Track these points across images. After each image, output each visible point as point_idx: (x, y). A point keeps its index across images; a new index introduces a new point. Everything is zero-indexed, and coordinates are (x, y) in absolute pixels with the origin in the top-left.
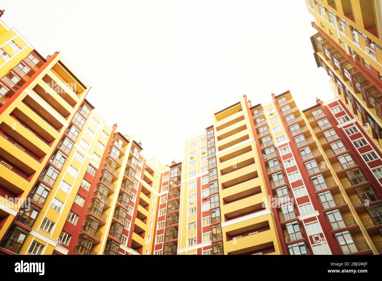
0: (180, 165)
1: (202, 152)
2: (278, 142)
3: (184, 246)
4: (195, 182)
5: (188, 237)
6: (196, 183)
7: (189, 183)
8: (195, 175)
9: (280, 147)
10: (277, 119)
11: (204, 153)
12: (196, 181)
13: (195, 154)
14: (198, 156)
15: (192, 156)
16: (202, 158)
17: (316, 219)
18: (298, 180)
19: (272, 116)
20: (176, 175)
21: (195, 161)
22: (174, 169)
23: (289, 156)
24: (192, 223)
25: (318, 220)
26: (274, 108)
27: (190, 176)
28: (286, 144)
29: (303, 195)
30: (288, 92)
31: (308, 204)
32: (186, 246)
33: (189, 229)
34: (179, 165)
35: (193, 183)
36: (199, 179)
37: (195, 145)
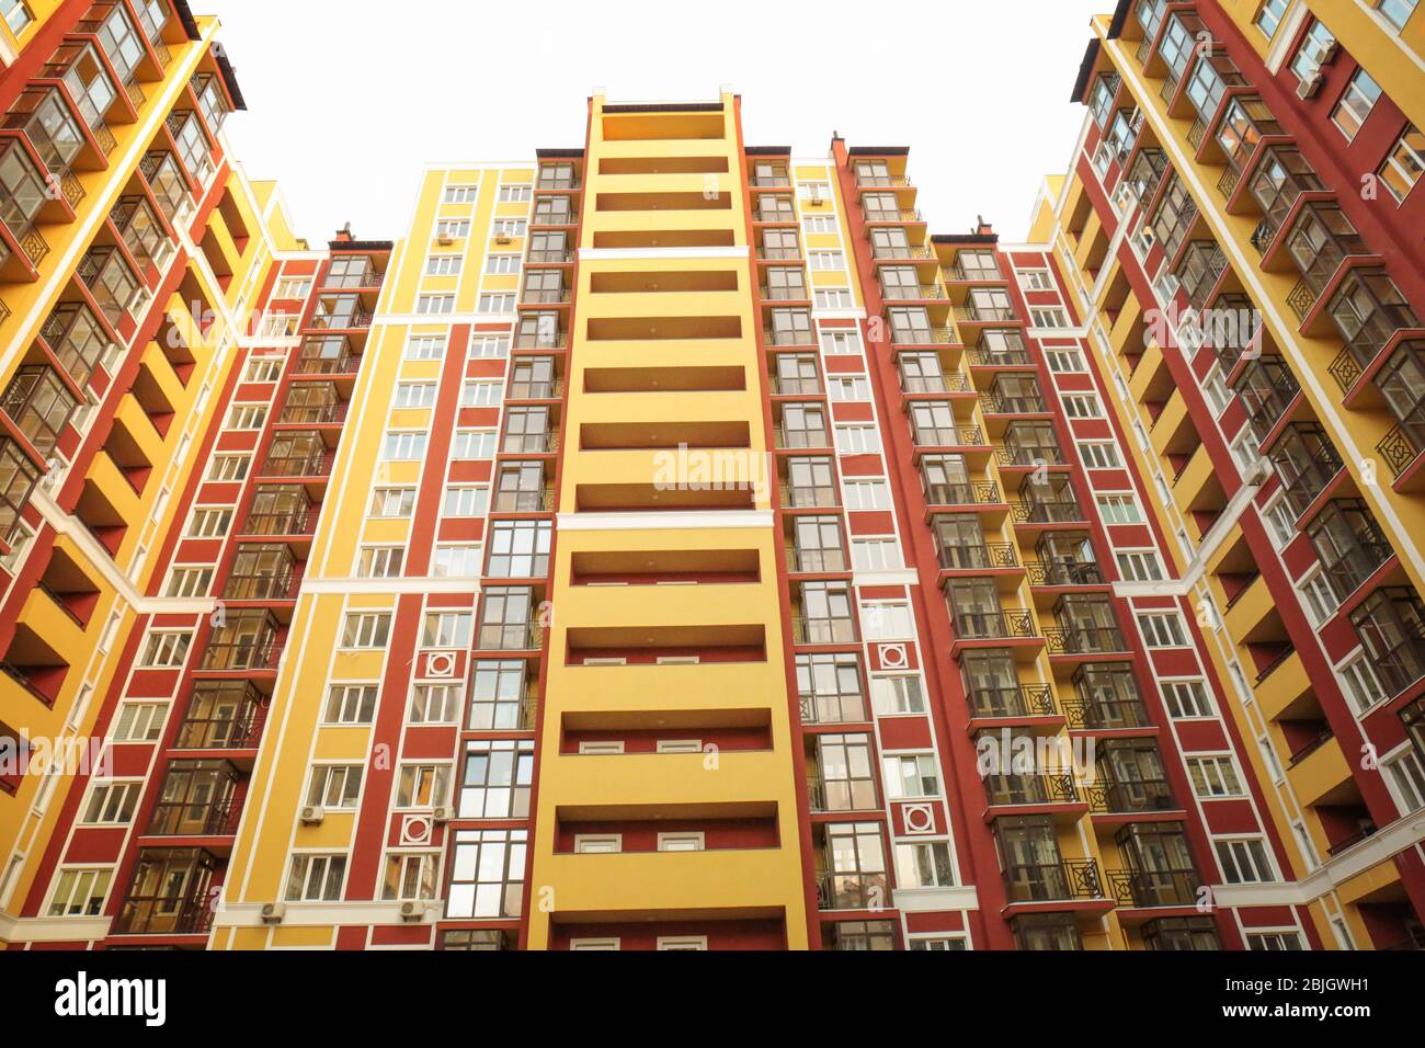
0: (384, 252)
1: (499, 235)
2: (822, 304)
3: (338, 570)
4: (443, 338)
5: (364, 540)
6: (446, 345)
7: (409, 333)
8: (447, 309)
9: (824, 323)
10: (833, 228)
11: (506, 242)
12: (448, 334)
13: (463, 233)
14: (476, 245)
15: (450, 236)
16: (493, 258)
17: (904, 596)
18: (865, 451)
19: (815, 212)
20: (353, 283)
21: (458, 258)
22: (348, 257)
23: (852, 363)
24: (396, 492)
25: (909, 600)
26: (831, 185)
27: (422, 309)
28: (850, 322)
29: (875, 506)
30: (903, 151)
31: (885, 541)
32: (348, 573)
33: (376, 509)
34: (376, 253)
35: (428, 339)
36: (460, 333)
37: (471, 198)
